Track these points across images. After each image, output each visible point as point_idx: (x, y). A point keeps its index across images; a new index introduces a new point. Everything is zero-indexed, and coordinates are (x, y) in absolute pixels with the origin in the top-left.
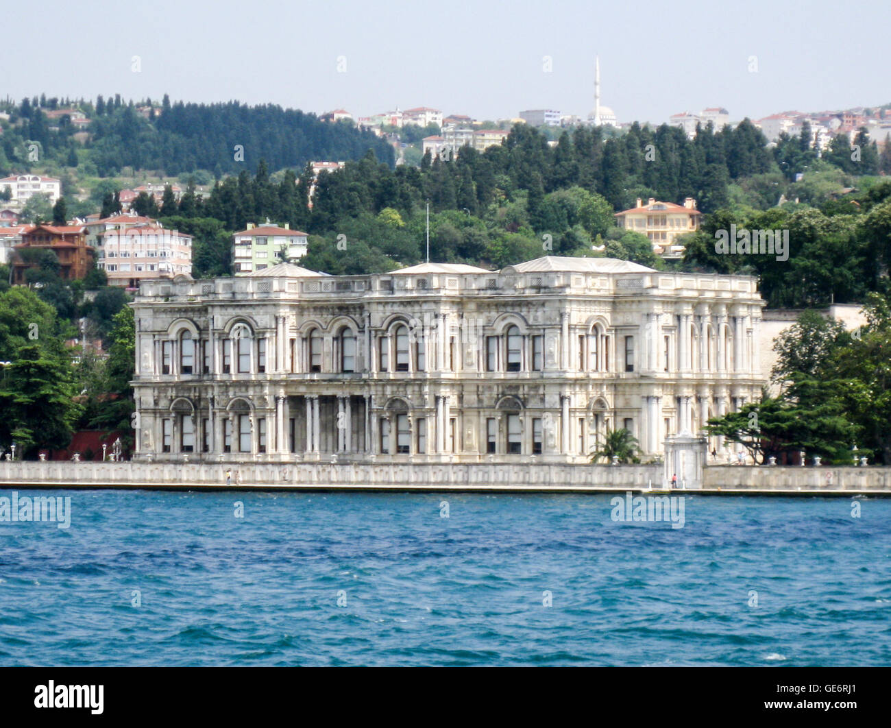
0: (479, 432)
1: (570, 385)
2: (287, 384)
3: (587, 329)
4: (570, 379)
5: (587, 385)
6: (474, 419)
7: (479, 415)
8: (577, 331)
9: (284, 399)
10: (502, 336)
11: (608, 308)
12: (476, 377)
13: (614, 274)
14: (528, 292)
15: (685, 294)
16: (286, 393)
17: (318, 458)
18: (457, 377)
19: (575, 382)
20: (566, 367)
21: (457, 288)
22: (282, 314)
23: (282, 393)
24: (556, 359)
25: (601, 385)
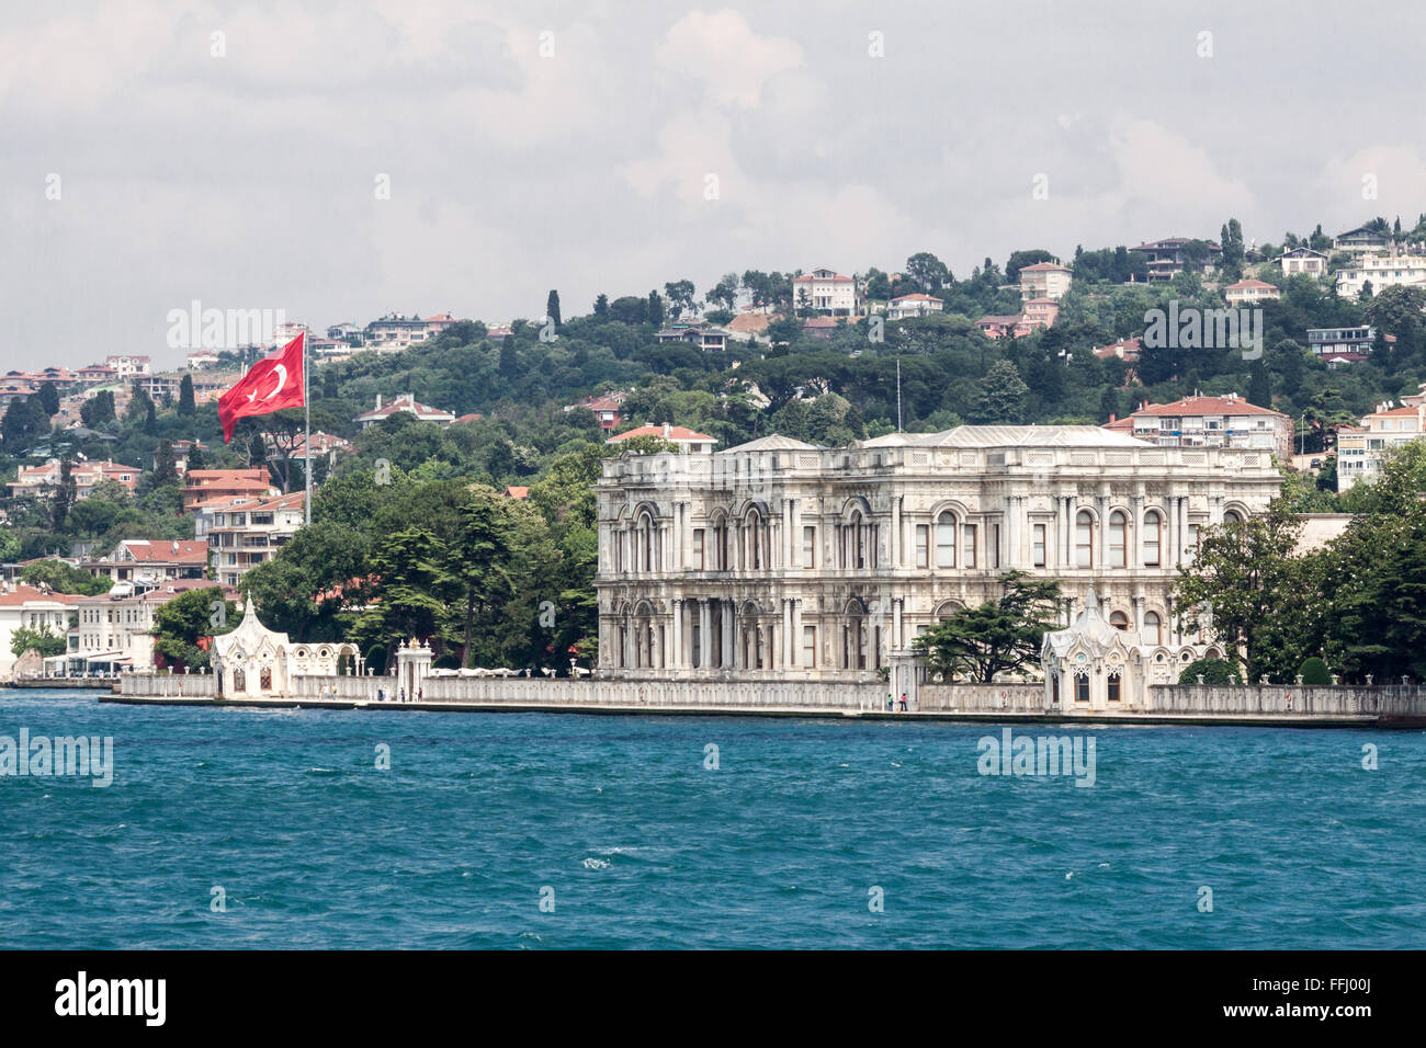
0: (835, 644)
1: (903, 585)
2: (684, 584)
3: (932, 517)
4: (900, 579)
5: (931, 584)
6: (832, 626)
7: (835, 623)
8: (913, 519)
9: (682, 603)
10: (852, 526)
11: (977, 490)
12: (832, 576)
13: (984, 449)
14: (869, 472)
15: (1064, 471)
16: (684, 595)
17: (708, 674)
18: (818, 575)
19: (908, 582)
20: (896, 563)
21: (819, 467)
22: (677, 500)
23: (678, 594)
24: (887, 555)
25: (959, 584)
